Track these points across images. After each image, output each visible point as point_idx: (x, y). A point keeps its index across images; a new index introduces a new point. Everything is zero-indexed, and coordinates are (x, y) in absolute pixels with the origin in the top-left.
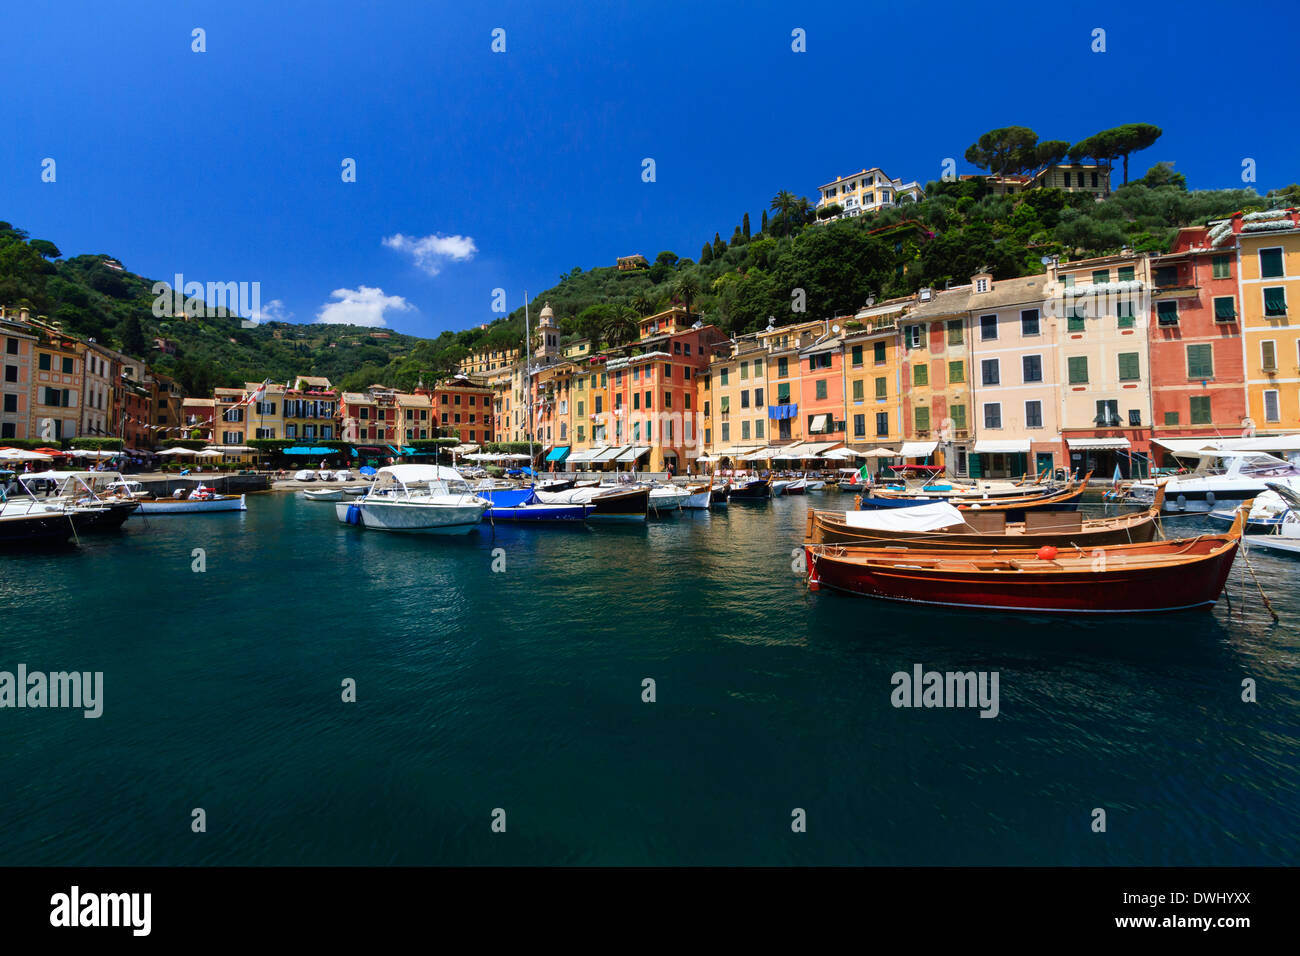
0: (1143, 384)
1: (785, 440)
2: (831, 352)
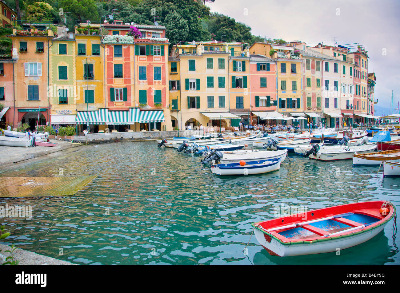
0: (353, 96)
1: (240, 109)
2: (269, 64)
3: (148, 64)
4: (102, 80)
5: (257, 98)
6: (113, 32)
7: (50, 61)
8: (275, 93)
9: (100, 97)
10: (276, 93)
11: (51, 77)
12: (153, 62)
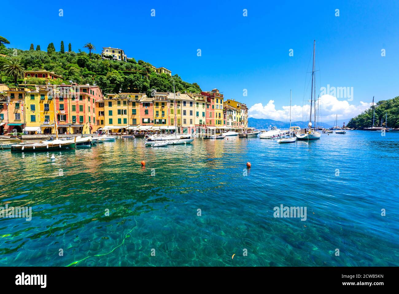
0: (205, 117)
2: (150, 103)
4: (54, 111)
8: (153, 117)
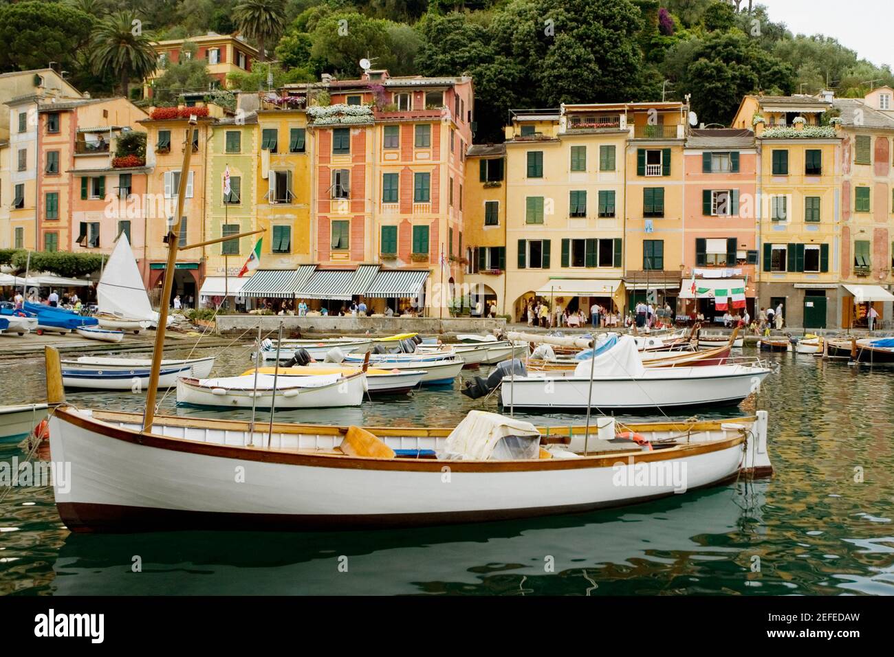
1: (653, 272)
2: (738, 153)
3: (403, 168)
4: (308, 205)
5: (701, 244)
6: (348, 98)
7: (208, 166)
8: (753, 230)
9: (303, 241)
10: (757, 231)
11: (209, 199)
12: (414, 162)
